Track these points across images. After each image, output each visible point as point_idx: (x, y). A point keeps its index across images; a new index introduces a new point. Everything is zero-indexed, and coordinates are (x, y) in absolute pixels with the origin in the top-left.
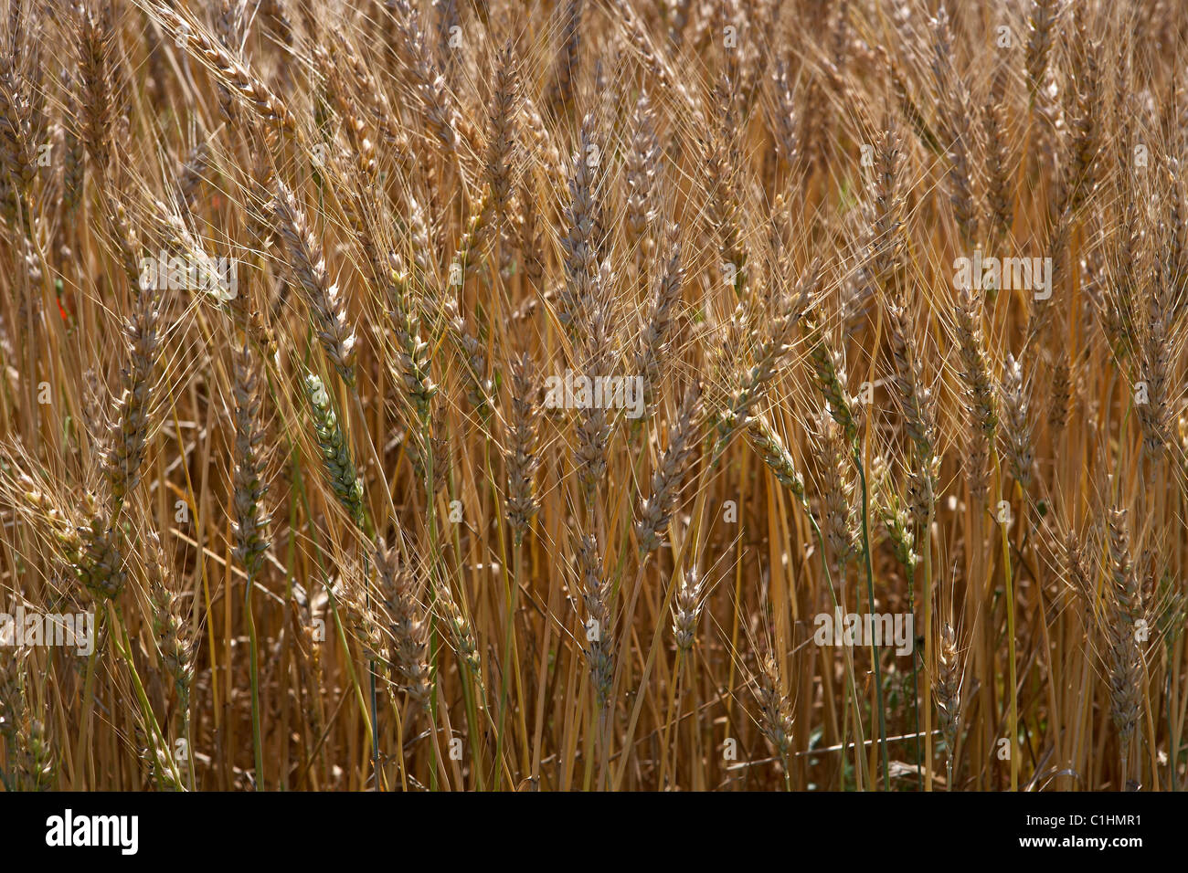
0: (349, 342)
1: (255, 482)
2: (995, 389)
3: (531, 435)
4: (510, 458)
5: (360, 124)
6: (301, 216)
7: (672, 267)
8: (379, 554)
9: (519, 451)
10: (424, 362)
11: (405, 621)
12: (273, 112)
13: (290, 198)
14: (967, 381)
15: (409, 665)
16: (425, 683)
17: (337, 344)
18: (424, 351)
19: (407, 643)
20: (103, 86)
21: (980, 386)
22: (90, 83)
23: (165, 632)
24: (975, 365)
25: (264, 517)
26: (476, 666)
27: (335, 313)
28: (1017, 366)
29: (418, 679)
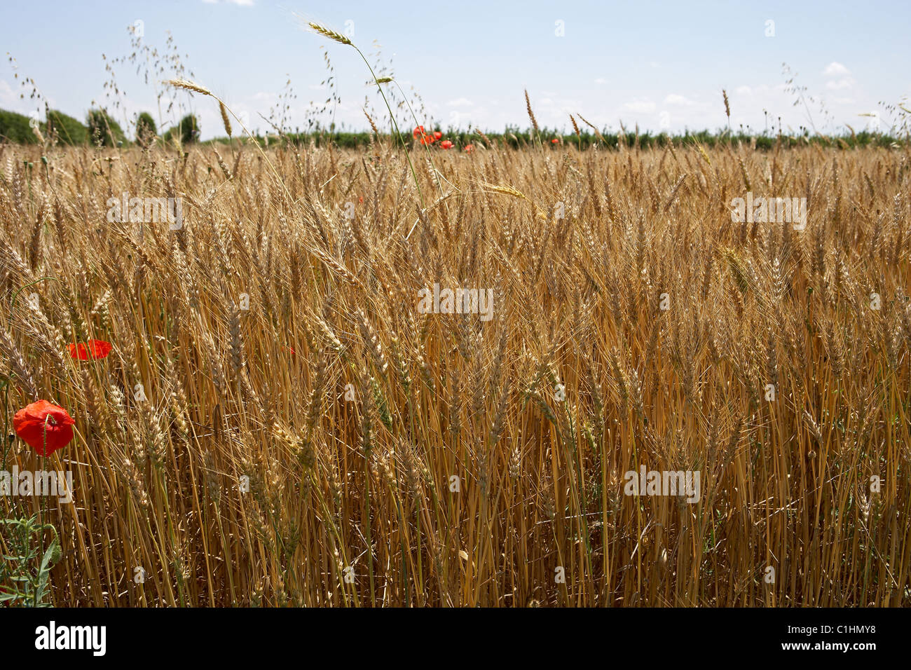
0: (386, 366)
1: (369, 423)
2: (628, 384)
3: (459, 399)
4: (451, 408)
5: (388, 286)
6: (366, 320)
7: (504, 335)
8: (400, 444)
9: (455, 405)
10: (406, 371)
11: (410, 470)
12: (355, 283)
13: (363, 313)
14: (617, 382)
15: (412, 486)
16: (418, 493)
17: (381, 367)
18: (406, 367)
19: (411, 477)
20: (298, 273)
21: (621, 383)
22: (293, 272)
23: (331, 480)
24: (619, 376)
25: (372, 436)
26: (433, 487)
27: (380, 355)
28: (636, 373)
29: (416, 491)
